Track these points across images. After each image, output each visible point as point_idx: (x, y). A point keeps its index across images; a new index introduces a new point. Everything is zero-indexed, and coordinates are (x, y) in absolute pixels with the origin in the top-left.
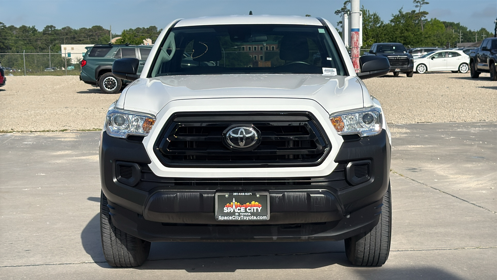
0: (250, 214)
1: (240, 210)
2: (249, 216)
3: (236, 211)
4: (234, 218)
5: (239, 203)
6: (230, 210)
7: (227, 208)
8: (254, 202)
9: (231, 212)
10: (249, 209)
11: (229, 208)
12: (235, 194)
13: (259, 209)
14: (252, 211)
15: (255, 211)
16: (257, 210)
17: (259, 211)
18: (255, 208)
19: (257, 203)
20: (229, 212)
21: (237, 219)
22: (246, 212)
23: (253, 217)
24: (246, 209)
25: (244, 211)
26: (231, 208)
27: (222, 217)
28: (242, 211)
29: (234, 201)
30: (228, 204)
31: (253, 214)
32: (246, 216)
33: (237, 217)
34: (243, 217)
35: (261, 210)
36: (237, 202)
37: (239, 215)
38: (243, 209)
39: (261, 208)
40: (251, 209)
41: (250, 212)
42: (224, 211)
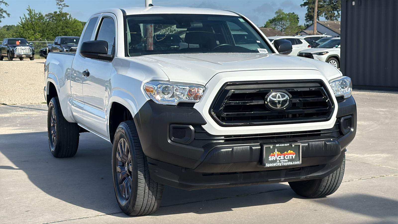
0: (287, 161)
1: (280, 158)
2: (287, 162)
3: (277, 159)
4: (277, 164)
5: (279, 153)
6: (273, 158)
7: (271, 157)
8: (290, 151)
9: (274, 160)
10: (287, 157)
11: (272, 157)
12: (277, 145)
13: (294, 156)
14: (289, 158)
15: (291, 158)
16: (292, 157)
17: (294, 158)
18: (291, 156)
19: (292, 152)
20: (273, 160)
21: (279, 165)
22: (285, 159)
23: (290, 162)
24: (284, 157)
25: (283, 159)
26: (274, 157)
27: (268, 164)
28: (282, 159)
29: (276, 151)
30: (272, 153)
31: (289, 160)
32: (285, 162)
33: (279, 163)
34: (283, 163)
35: (295, 157)
36: (278, 152)
37: (280, 162)
38: (282, 157)
39: (295, 155)
40: (288, 157)
41: (288, 159)
42: (269, 160)
